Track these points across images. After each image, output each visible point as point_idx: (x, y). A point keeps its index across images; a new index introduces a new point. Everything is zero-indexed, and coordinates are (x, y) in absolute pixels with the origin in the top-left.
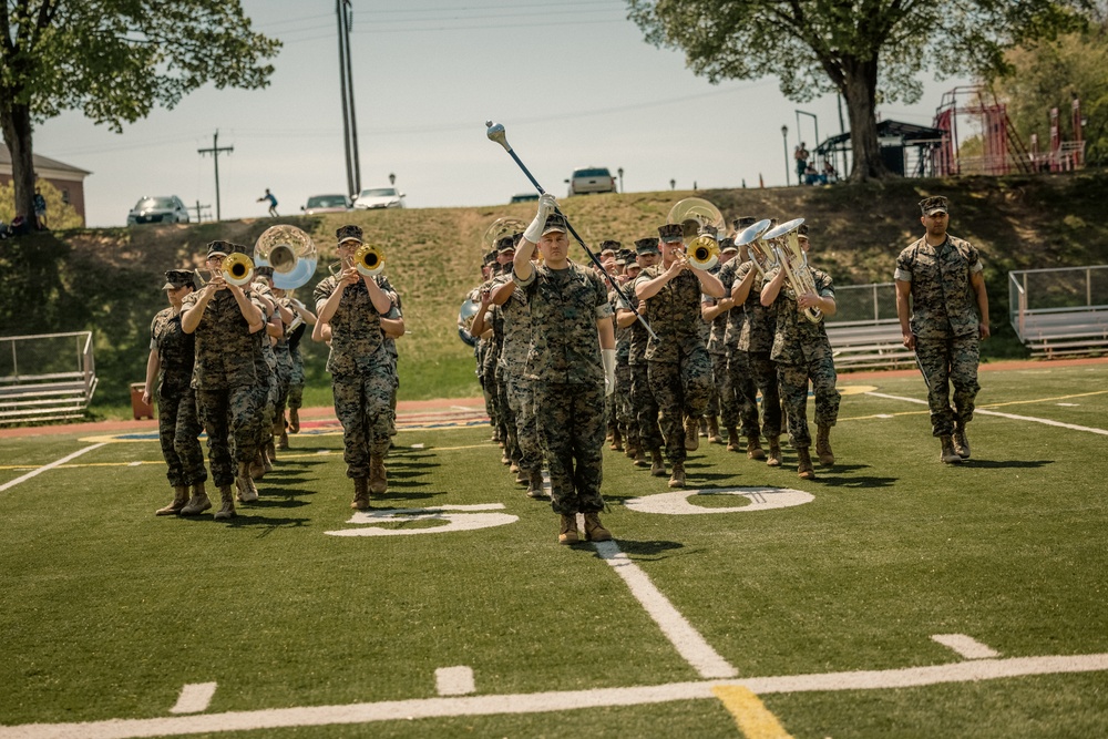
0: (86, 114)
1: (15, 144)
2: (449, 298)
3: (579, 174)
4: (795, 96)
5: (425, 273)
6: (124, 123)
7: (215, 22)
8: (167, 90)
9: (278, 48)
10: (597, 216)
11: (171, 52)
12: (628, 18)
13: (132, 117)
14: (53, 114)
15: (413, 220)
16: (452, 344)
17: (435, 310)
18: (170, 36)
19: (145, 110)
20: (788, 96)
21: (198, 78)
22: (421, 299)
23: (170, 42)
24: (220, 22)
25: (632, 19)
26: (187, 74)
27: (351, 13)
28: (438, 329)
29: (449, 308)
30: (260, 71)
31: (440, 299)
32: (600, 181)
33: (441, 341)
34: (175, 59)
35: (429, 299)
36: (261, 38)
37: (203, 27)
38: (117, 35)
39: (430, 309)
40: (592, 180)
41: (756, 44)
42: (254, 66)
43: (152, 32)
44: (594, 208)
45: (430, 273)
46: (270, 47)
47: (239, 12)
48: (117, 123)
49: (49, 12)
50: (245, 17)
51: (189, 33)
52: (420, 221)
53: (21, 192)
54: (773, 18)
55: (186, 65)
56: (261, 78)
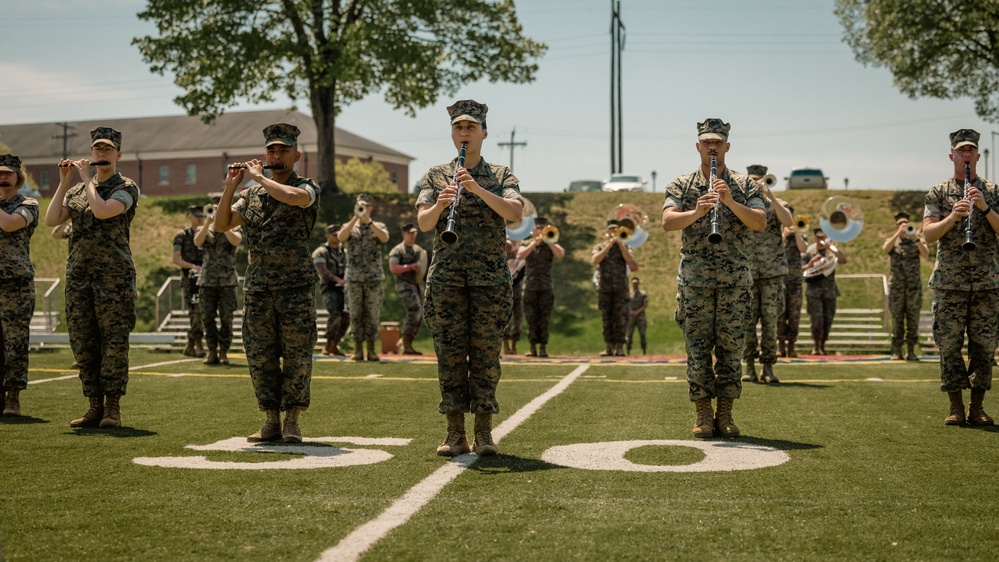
0: (386, 100)
1: (321, 119)
2: (670, 269)
3: (797, 173)
4: (988, 117)
5: (651, 247)
6: (416, 108)
7: (493, 28)
8: (449, 81)
9: (543, 50)
10: (805, 207)
11: (456, 51)
12: (843, 41)
13: (423, 104)
14: (358, 98)
15: (646, 202)
16: (667, 308)
17: (656, 278)
18: (455, 37)
19: (433, 100)
20: (982, 117)
21: (476, 74)
22: (646, 268)
23: (456, 42)
24: (497, 28)
25: (846, 42)
26: (468, 70)
27: (624, 36)
28: (657, 294)
29: (668, 277)
30: (527, 69)
31: (661, 269)
32: (814, 179)
33: (657, 305)
34: (459, 57)
35: (652, 268)
36: (530, 42)
37: (483, 30)
38: (410, 33)
39: (651, 277)
40: (808, 178)
41: (956, 68)
42: (523, 65)
43: (441, 33)
44: (803, 201)
45: (656, 247)
46: (537, 49)
47: (513, 20)
48: (412, 109)
49: (356, 12)
50: (518, 25)
51: (471, 35)
52: (652, 203)
53: (323, 160)
54: (972, 47)
55: (467, 62)
56: (528, 74)
